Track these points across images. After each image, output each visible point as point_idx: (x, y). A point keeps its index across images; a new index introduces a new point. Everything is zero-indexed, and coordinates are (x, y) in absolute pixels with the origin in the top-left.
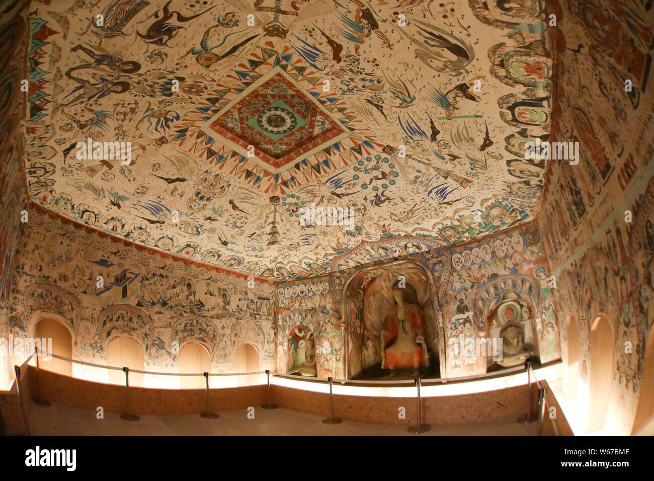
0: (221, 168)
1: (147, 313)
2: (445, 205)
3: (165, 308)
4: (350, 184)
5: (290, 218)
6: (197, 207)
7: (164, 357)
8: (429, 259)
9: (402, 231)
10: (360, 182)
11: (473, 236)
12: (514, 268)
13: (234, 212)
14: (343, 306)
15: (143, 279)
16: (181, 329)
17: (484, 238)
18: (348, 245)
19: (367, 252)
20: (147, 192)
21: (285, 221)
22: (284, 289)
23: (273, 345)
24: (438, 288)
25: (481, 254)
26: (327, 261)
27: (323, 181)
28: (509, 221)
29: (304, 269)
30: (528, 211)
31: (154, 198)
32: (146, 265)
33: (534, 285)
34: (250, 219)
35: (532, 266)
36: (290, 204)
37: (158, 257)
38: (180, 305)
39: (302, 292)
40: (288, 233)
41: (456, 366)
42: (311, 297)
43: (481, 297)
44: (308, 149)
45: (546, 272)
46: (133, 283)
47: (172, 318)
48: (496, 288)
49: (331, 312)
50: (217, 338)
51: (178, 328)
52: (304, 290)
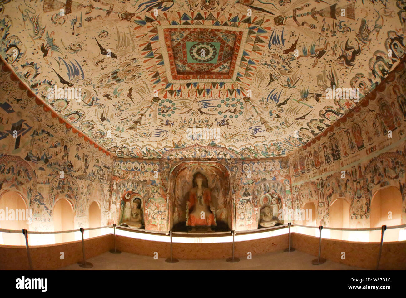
0: (145, 62)
1: (32, 167)
2: (253, 137)
3: (47, 164)
4: (213, 109)
5: (158, 115)
6: (105, 83)
7: (43, 212)
8: (230, 164)
9: (223, 144)
10: (220, 109)
11: (256, 157)
12: (274, 177)
13: (126, 97)
14: (169, 183)
15: (34, 133)
16: (56, 186)
17: (261, 159)
18: (185, 144)
19: (194, 151)
20: (79, 52)
21: (152, 116)
22: (121, 163)
23: (108, 203)
24: (234, 181)
25: (259, 167)
26: (164, 150)
27: (198, 100)
28: (276, 154)
29: (143, 152)
30: (286, 152)
31: (80, 60)
32: (39, 120)
33: (283, 188)
34: (132, 107)
35: (283, 178)
36: (165, 106)
37: (49, 115)
38: (57, 164)
39: (136, 168)
40: (148, 125)
41: (241, 225)
42: (143, 172)
43: (257, 189)
44: (204, 78)
45: (289, 182)
46: (26, 135)
47: (50, 175)
48: (265, 186)
49: (159, 185)
50: (79, 196)
51: (54, 185)
52: (138, 167)
